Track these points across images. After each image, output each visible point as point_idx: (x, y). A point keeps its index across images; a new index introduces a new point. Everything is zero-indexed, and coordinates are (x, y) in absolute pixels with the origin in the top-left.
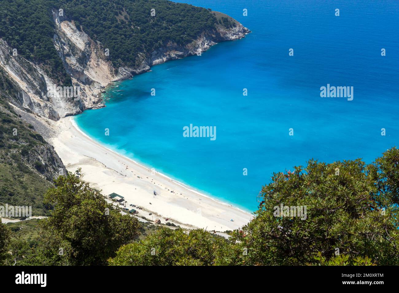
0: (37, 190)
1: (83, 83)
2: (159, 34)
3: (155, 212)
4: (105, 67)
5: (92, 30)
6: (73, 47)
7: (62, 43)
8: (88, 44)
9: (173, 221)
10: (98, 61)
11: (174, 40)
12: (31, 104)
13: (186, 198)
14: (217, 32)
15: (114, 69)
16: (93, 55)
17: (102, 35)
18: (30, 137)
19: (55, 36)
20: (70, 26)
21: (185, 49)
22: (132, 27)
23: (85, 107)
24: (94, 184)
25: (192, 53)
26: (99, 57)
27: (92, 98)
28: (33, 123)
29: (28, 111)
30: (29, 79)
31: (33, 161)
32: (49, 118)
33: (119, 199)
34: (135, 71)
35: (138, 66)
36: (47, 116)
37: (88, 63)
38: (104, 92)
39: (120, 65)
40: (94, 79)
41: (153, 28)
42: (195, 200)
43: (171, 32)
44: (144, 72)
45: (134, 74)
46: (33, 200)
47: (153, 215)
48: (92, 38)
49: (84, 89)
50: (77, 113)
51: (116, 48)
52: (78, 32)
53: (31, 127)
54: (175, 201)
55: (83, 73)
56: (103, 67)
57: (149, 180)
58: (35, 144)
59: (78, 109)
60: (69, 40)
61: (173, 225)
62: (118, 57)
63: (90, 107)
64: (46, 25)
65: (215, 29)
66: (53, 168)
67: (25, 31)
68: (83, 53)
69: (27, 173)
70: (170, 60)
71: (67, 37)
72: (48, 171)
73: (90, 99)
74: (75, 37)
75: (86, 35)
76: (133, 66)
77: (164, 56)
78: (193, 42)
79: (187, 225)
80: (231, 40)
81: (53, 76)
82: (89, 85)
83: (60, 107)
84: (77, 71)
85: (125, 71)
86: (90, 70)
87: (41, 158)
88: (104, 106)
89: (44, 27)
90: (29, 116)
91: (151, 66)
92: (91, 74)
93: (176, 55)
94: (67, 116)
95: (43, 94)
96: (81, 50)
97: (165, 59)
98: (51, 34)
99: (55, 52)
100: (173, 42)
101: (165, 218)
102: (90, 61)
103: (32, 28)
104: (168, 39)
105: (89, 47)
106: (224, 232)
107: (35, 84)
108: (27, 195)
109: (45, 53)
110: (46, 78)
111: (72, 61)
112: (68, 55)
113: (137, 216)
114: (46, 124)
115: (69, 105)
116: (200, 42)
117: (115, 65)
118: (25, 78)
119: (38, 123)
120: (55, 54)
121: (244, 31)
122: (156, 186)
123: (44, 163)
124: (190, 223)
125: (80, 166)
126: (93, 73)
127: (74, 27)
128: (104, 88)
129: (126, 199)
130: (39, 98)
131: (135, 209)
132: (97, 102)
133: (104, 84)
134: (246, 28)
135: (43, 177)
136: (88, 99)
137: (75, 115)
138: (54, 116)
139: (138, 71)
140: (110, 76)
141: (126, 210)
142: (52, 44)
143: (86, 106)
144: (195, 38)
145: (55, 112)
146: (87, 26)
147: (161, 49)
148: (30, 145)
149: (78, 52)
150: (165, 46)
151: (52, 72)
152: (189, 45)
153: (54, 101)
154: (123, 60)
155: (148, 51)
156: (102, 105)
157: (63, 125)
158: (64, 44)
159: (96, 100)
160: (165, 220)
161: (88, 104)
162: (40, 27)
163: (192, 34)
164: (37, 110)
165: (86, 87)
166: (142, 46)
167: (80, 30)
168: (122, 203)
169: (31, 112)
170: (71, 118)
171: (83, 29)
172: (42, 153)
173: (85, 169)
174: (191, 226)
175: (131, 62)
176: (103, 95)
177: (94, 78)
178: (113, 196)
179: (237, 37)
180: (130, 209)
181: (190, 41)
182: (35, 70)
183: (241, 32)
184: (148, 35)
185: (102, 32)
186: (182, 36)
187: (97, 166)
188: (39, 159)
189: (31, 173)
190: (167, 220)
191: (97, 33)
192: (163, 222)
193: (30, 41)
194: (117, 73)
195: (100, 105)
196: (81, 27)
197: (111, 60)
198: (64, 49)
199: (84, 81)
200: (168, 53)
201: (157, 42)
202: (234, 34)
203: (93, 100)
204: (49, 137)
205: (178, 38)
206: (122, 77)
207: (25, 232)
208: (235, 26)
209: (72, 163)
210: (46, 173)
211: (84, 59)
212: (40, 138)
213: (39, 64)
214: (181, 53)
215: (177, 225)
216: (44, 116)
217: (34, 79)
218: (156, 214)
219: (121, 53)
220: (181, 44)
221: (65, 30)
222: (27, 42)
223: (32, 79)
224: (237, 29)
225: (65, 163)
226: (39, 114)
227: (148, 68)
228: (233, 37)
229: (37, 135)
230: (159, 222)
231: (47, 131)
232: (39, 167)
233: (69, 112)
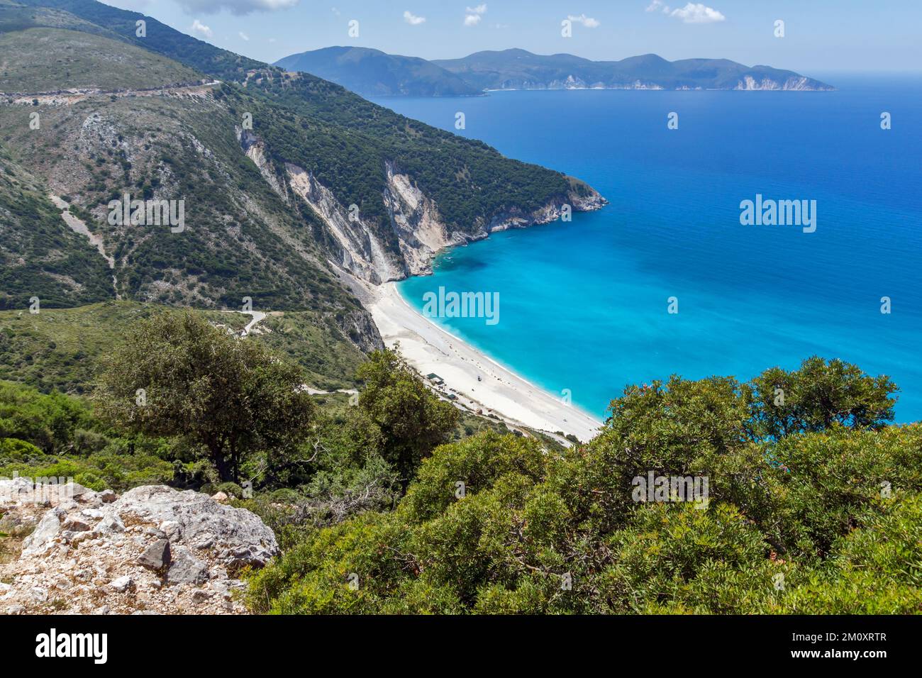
0: (348, 360)
1: (411, 246)
2: (501, 197)
3: (477, 400)
4: (437, 229)
5: (427, 187)
6: (404, 205)
7: (392, 198)
8: (422, 202)
9: (497, 412)
10: (430, 223)
11: (519, 206)
12: (351, 264)
13: (514, 388)
14: (569, 200)
15: (447, 233)
16: (426, 215)
17: (437, 193)
18: (347, 301)
19: (386, 190)
20: (403, 181)
21: (530, 217)
22: (473, 187)
23: (410, 273)
24: (412, 361)
25: (538, 222)
26: (432, 218)
27: (420, 263)
28: (352, 286)
29: (348, 271)
30: (353, 236)
31: (347, 328)
32: (370, 282)
33: (438, 380)
34: (470, 237)
35: (475, 231)
36: (368, 279)
37: (419, 224)
38: (434, 258)
39: (455, 229)
40: (423, 243)
41: (495, 190)
42: (524, 392)
43: (517, 196)
44: (481, 239)
45: (469, 240)
46: (343, 371)
47: (474, 403)
48: (426, 196)
49: (411, 252)
50: (402, 279)
51: (451, 210)
52: (411, 188)
53: (350, 290)
54: (501, 391)
55: (412, 234)
56: (436, 229)
57: (475, 363)
58: (352, 309)
59: (403, 275)
60: (401, 196)
61: (496, 418)
62: (454, 220)
63: (416, 273)
64: (377, 177)
65: (568, 197)
66: (369, 337)
67: (354, 182)
68: (415, 212)
69: (339, 340)
70: (512, 228)
71: (398, 193)
72: (362, 340)
73: (417, 265)
74: (408, 193)
75: (420, 192)
76: (468, 231)
77: (505, 223)
78: (540, 210)
79: (512, 419)
80: (585, 211)
81: (379, 234)
82: (418, 248)
83: (383, 271)
84: (406, 232)
85: (459, 236)
86: (421, 231)
87: (356, 326)
88: (430, 274)
89: (375, 179)
90: (348, 277)
91: (489, 232)
92: (420, 236)
93: (520, 223)
94: (389, 281)
95: (365, 254)
96: (412, 209)
97: (506, 226)
98: (382, 188)
99: (383, 208)
100: (517, 208)
101: (487, 409)
102: (422, 222)
103: (362, 179)
104: (512, 203)
105: (422, 205)
106: (555, 433)
107: (359, 242)
108: (337, 365)
109: (373, 208)
110: (371, 236)
111: (402, 220)
112: (398, 213)
113: (456, 402)
114: (366, 288)
115: (394, 269)
116: (549, 210)
117: (448, 229)
118: (348, 235)
119: (357, 285)
120: (384, 210)
121: (602, 202)
122: (481, 371)
123: (359, 332)
124: (516, 418)
125: (398, 339)
126: (423, 235)
127: (407, 182)
128: (434, 253)
129: (445, 381)
130: (361, 258)
131: (455, 394)
132: (425, 269)
133: (433, 249)
134: (603, 199)
135: (357, 347)
136: (415, 264)
137: (399, 280)
138: (375, 280)
139: (474, 237)
140: (442, 240)
141: (444, 394)
142: (382, 198)
143: (412, 272)
144: (544, 205)
145: (377, 275)
146: (422, 181)
147: (502, 214)
148: (346, 310)
149: (410, 210)
150: (508, 212)
151: (379, 230)
152: (535, 212)
153: (377, 264)
154: (459, 223)
155: (487, 216)
156: (430, 272)
157: (384, 291)
158: (395, 200)
159: (424, 266)
160: (487, 411)
161: (414, 270)
162: (371, 178)
163: (540, 200)
164: (357, 271)
165: (414, 251)
166: (481, 209)
167: (414, 186)
168: (441, 385)
169: (351, 273)
170: (394, 283)
171: (418, 185)
172: (358, 320)
173: (404, 342)
174: (517, 421)
175: (468, 227)
176: (432, 262)
177: (424, 241)
178: (432, 376)
179: (592, 208)
180: (450, 393)
181: (537, 209)
182: (360, 226)
183: (597, 202)
184: (489, 197)
185: (438, 190)
186: (528, 201)
187: (417, 340)
188: (354, 327)
189: (343, 341)
190: (490, 411)
191: (432, 190)
192: (486, 413)
193: (358, 193)
194: (450, 237)
195: (427, 272)
196: (416, 182)
197: (444, 222)
198: (394, 206)
199: (412, 244)
200: (510, 220)
201: (498, 206)
202: (589, 204)
203: (421, 266)
204: (367, 303)
205: (523, 203)
206: (455, 242)
207: (331, 407)
208: (591, 195)
209: (390, 334)
210: (360, 343)
211: (415, 219)
212: (357, 302)
213: (365, 220)
214: (525, 221)
215: (500, 418)
216: (365, 279)
217: (358, 236)
218: (478, 402)
219: (457, 216)
220: (526, 211)
221: (397, 184)
222: (355, 194)
223: (356, 237)
224: (593, 199)
225: (382, 334)
226: (359, 276)
227: (485, 234)
228: (588, 208)
229: (355, 299)
230: (480, 412)
231: (367, 296)
232: (354, 336)
233: (392, 277)
